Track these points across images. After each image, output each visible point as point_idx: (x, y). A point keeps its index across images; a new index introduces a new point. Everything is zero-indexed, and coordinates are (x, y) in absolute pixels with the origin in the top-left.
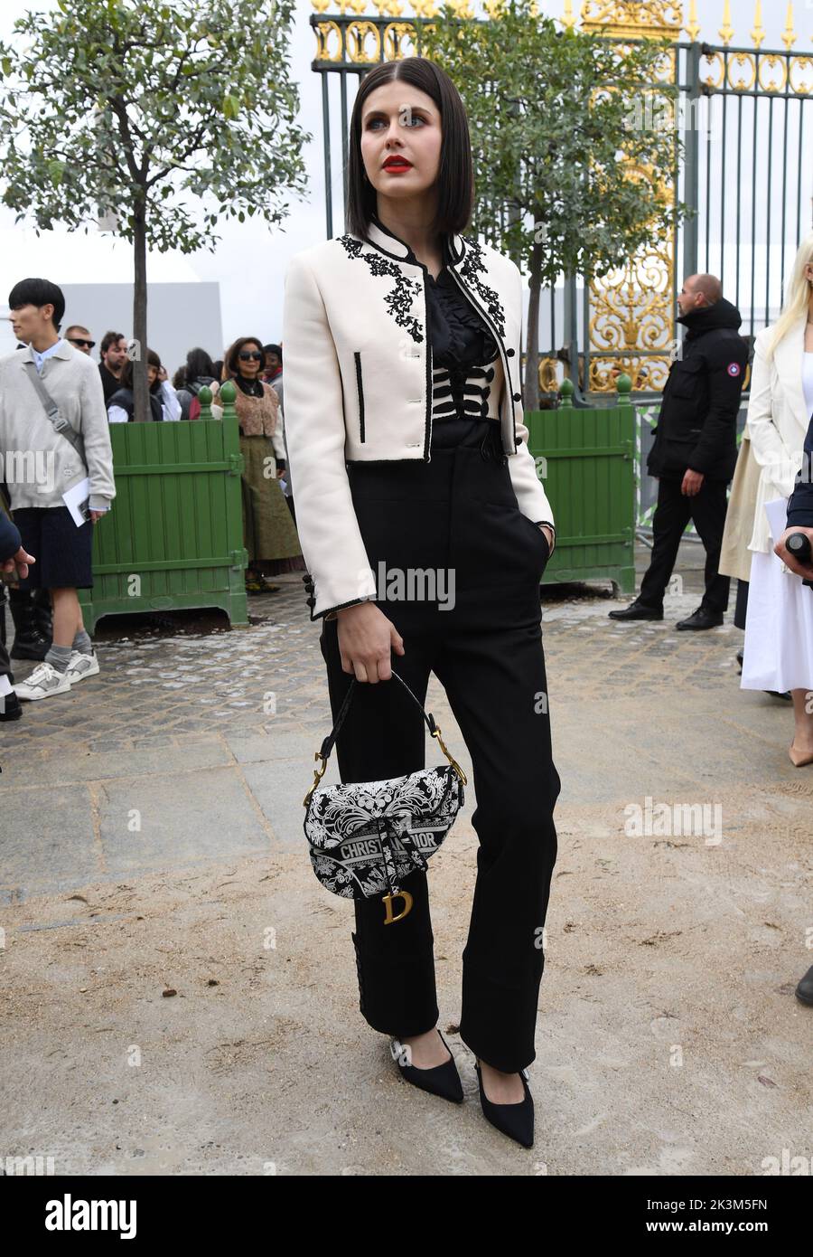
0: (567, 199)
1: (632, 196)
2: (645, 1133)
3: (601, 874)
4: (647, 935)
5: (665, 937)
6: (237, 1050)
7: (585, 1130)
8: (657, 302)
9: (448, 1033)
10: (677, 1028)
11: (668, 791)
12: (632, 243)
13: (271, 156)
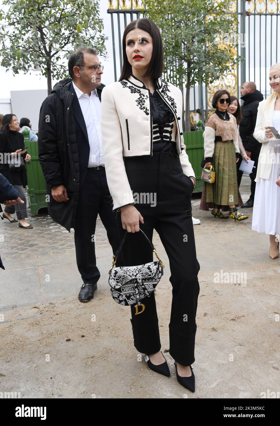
0: (198, 56)
1: (221, 54)
2: (233, 387)
4: (233, 317)
5: (239, 318)
6: (92, 359)
7: (213, 386)
8: (232, 91)
9: (164, 352)
10: (244, 350)
12: (222, 71)
13: (94, 45)
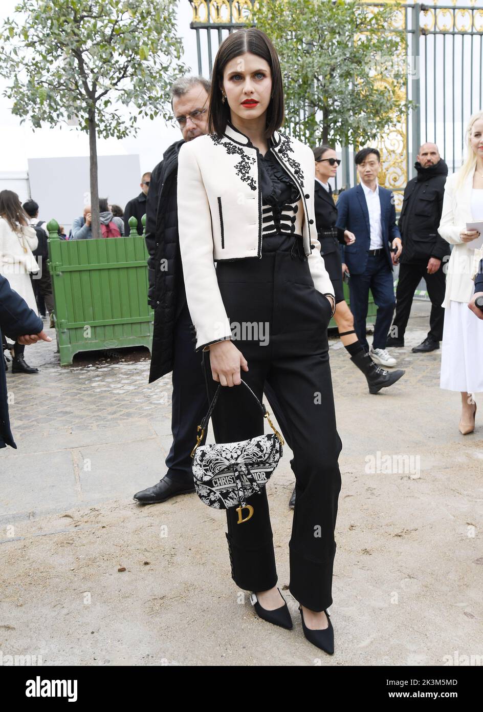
2: (398, 645)
3: (370, 496)
4: (397, 531)
5: (408, 532)
6: (161, 601)
8: (397, 159)
10: (416, 585)
11: (408, 447)
12: (380, 125)
13: (168, 81)
